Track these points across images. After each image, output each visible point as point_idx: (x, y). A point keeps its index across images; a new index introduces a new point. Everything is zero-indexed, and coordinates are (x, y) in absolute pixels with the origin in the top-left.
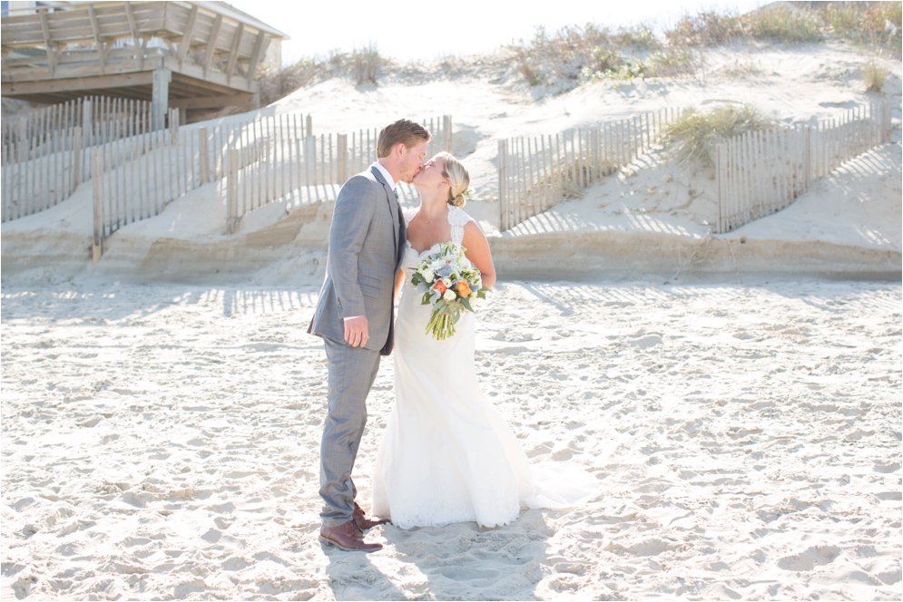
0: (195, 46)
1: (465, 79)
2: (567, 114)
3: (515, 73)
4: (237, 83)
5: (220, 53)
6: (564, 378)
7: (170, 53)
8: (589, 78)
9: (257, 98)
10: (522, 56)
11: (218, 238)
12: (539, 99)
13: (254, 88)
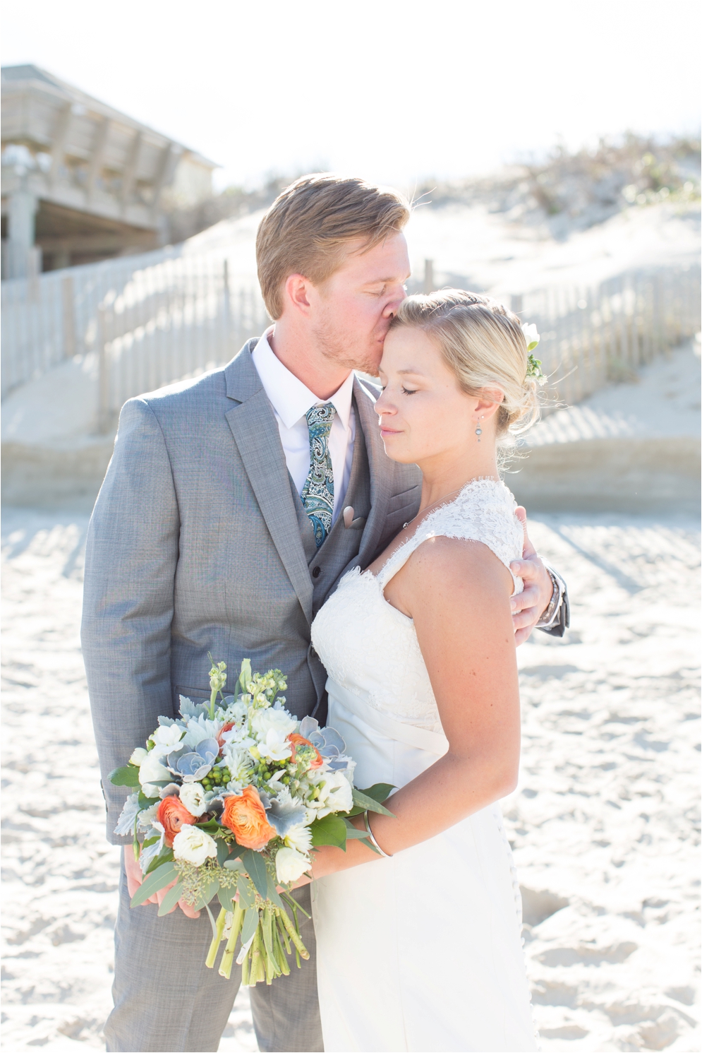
0: (74, 162)
1: (451, 208)
2: (608, 255)
3: (523, 199)
4: (135, 216)
5: (111, 173)
6: (661, 747)
7: (36, 170)
8: (634, 204)
9: (164, 237)
10: (533, 175)
11: (85, 442)
12: (560, 236)
13: (159, 223)
